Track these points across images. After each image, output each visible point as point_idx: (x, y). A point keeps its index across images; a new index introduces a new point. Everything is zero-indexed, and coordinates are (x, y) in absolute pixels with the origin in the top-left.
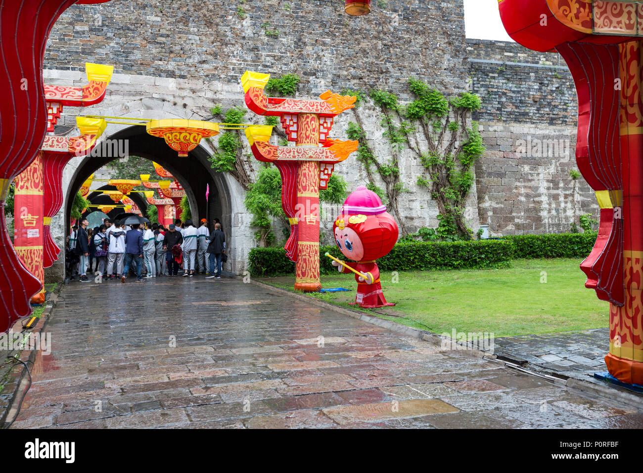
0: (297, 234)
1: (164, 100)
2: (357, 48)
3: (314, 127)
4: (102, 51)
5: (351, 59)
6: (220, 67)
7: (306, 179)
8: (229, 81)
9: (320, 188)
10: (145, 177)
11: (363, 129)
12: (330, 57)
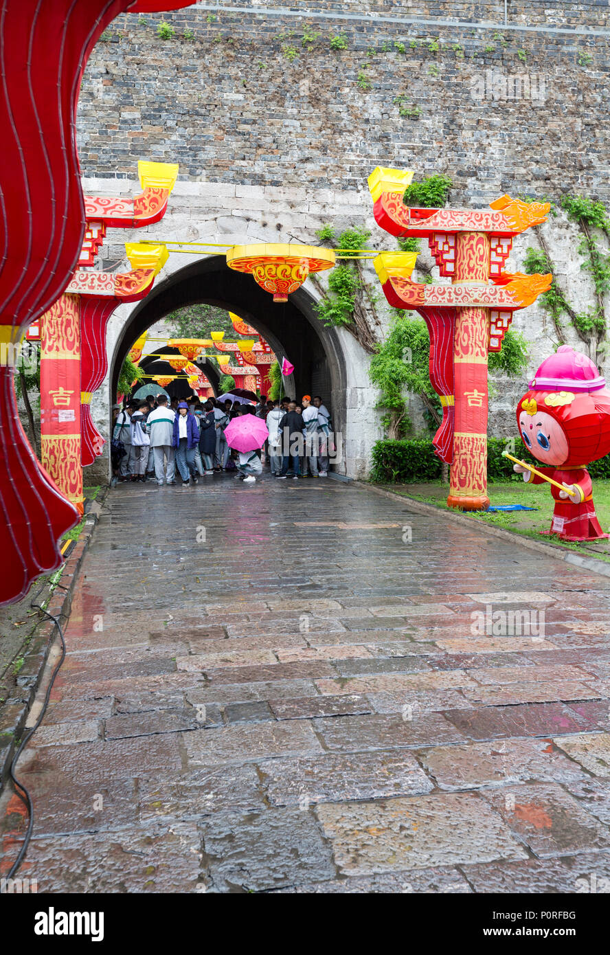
0: (452, 420)
1: (248, 220)
2: (542, 131)
3: (481, 253)
4: (160, 148)
5: (533, 149)
6: (331, 168)
7: (469, 336)
8: (344, 188)
9: (490, 349)
10: (218, 335)
11: (549, 259)
12: (500, 146)
